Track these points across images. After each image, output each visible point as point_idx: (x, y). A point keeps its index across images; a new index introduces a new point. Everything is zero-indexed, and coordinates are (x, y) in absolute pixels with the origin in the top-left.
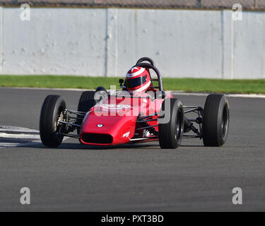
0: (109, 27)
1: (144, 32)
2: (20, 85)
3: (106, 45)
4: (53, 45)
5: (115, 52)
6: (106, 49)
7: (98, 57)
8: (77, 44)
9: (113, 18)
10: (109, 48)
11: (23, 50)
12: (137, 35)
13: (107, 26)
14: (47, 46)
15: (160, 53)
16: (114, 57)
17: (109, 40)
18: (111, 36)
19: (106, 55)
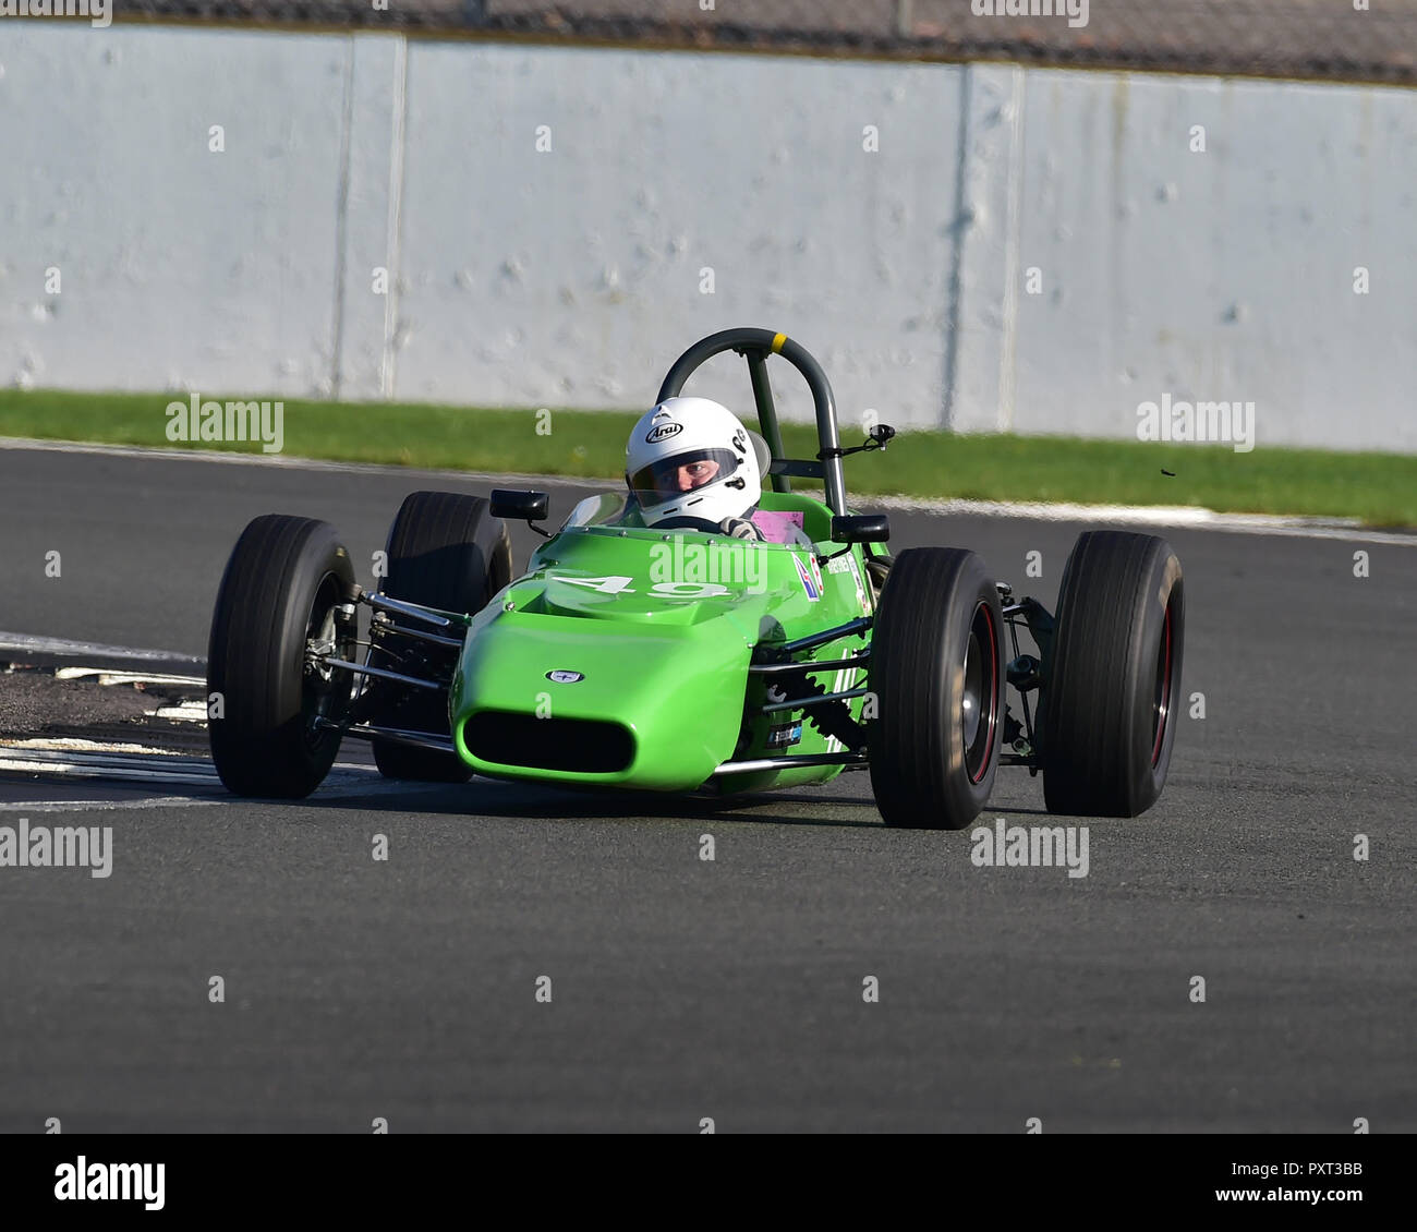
0: (976, 164)
1: (1161, 196)
2: (485, 458)
3: (956, 263)
4: (672, 249)
5: (999, 300)
6: (954, 284)
7: (911, 325)
8: (800, 247)
9: (995, 117)
10: (968, 278)
11: (507, 271)
12: (1120, 213)
13: (962, 156)
14: (640, 253)
15: (1245, 312)
16: (996, 324)
17: (971, 235)
18: (982, 212)
19: (953, 311)
